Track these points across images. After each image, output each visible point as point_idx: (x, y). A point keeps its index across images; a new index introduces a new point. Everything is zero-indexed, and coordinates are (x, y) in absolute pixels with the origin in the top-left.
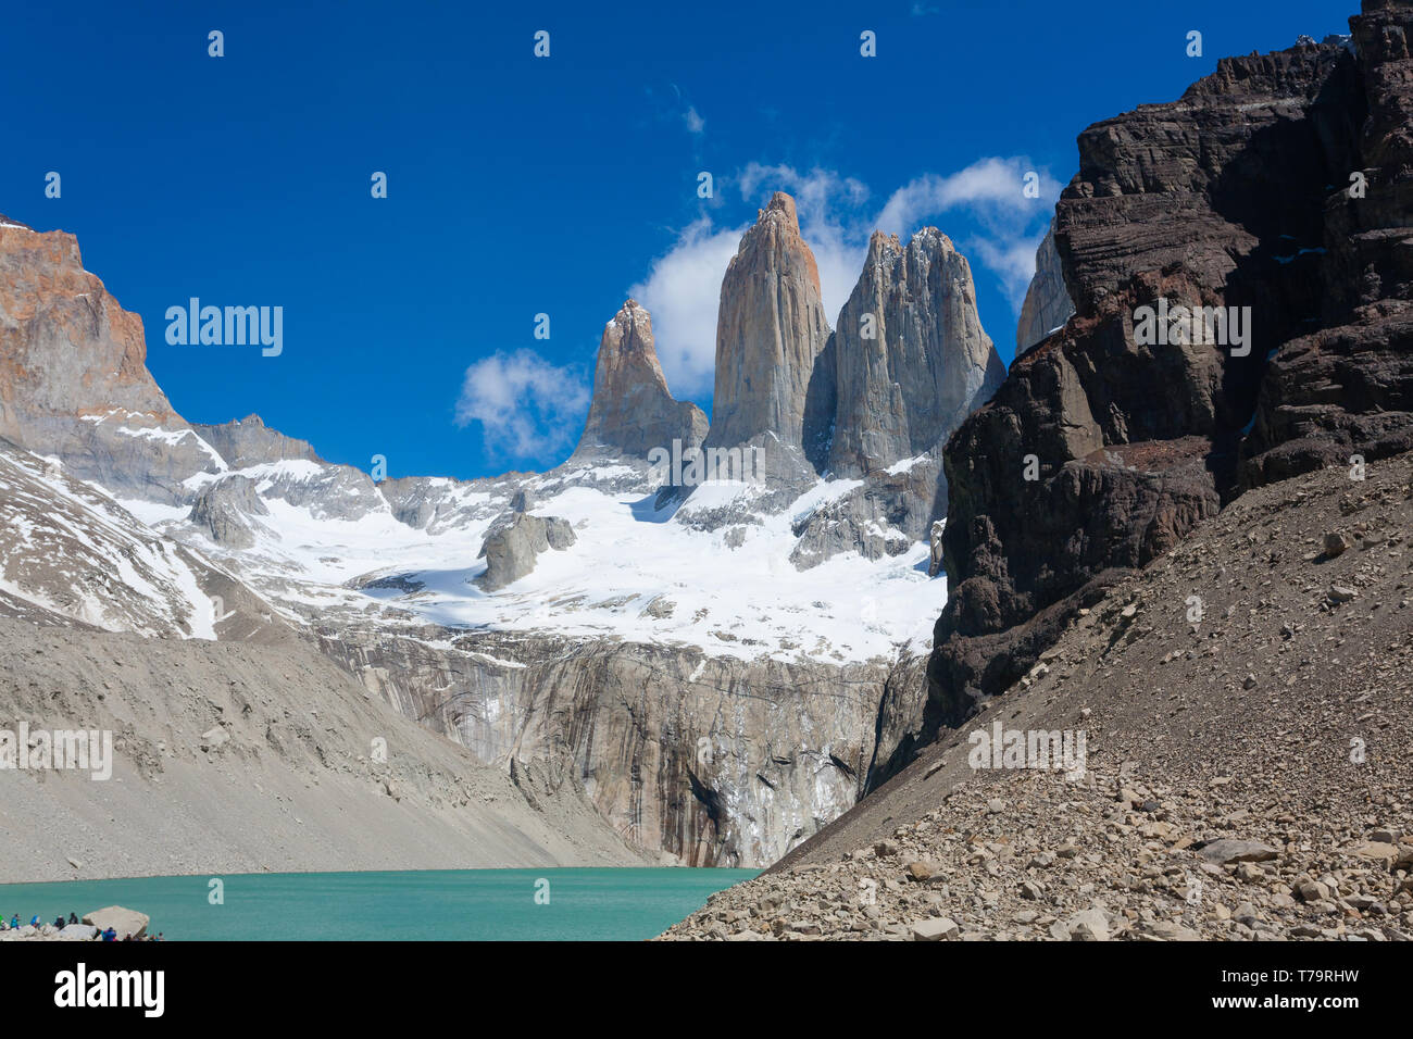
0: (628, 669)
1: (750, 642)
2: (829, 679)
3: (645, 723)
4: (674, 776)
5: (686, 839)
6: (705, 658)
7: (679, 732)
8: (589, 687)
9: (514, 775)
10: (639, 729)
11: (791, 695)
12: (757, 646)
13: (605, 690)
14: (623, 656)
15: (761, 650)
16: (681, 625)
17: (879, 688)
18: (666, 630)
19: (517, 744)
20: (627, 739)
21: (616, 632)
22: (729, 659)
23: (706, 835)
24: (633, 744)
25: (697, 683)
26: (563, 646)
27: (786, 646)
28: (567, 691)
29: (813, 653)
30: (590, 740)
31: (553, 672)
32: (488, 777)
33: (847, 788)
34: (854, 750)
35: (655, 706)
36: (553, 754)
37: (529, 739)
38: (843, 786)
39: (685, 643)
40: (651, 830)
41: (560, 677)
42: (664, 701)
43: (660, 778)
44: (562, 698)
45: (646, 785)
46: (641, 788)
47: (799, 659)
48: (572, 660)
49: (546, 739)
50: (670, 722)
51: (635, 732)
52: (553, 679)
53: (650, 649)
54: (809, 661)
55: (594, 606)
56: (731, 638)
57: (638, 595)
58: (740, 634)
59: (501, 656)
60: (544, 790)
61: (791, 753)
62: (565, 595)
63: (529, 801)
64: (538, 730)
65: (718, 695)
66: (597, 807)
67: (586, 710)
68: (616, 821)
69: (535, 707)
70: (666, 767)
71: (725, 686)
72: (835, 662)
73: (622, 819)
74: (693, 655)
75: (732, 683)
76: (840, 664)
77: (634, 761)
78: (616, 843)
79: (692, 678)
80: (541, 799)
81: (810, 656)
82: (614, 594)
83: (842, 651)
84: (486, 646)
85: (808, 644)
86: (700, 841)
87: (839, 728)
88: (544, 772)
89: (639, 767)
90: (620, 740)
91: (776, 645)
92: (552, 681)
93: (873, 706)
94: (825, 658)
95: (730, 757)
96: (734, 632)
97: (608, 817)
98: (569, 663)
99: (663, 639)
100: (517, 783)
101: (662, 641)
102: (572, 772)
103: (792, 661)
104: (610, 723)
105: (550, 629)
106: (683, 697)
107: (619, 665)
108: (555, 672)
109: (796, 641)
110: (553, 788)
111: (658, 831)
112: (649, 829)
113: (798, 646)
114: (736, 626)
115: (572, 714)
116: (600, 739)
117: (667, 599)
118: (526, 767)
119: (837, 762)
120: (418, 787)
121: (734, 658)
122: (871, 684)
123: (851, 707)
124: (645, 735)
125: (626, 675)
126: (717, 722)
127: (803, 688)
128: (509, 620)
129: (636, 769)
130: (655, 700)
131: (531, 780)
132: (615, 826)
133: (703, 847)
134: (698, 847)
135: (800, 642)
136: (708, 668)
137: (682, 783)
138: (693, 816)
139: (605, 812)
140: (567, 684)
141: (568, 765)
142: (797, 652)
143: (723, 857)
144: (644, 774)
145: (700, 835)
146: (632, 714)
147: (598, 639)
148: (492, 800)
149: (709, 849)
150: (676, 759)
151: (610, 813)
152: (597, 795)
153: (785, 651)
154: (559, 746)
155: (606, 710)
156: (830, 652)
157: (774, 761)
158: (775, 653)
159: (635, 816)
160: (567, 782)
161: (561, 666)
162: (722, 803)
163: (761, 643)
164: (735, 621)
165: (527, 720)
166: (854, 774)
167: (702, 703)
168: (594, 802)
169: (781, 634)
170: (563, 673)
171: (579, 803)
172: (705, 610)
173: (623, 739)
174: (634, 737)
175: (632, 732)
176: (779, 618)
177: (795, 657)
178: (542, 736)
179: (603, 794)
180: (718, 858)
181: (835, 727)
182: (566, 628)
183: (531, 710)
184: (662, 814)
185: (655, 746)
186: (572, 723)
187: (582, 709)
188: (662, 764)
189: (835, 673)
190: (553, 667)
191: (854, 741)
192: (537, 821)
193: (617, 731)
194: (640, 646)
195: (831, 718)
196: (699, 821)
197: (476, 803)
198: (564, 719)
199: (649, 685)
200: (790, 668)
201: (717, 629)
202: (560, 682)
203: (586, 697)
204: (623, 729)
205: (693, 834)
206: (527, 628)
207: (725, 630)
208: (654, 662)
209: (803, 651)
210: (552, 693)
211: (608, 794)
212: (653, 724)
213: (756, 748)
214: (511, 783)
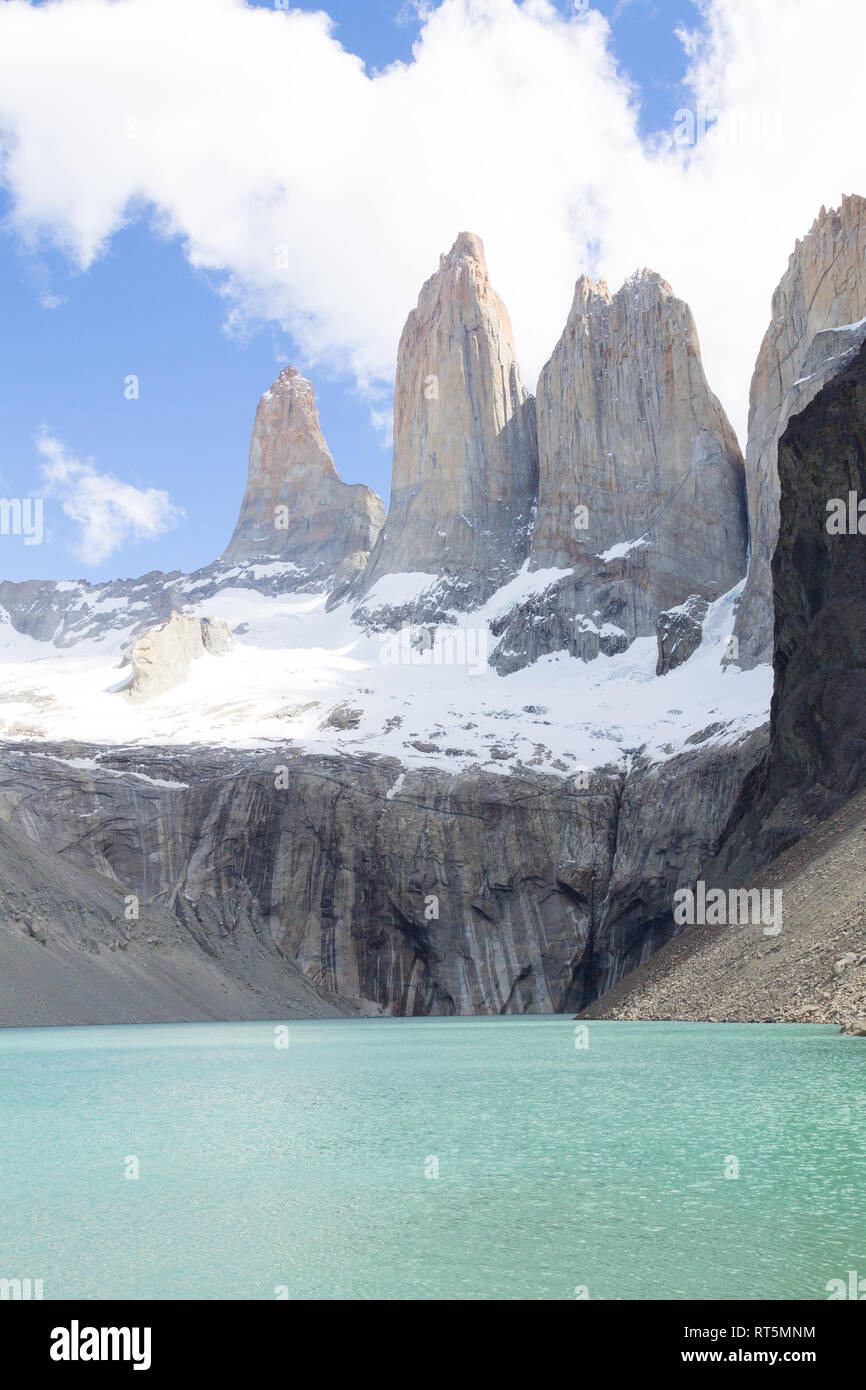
0: (312, 786)
1: (456, 753)
2: (552, 793)
3: (336, 848)
4: (374, 910)
5: (390, 985)
6: (404, 771)
7: (378, 858)
8: (266, 809)
9: (179, 913)
10: (329, 857)
11: (509, 812)
12: (463, 758)
13: (286, 810)
14: (306, 771)
15: (470, 761)
16: (370, 736)
17: (610, 802)
18: (353, 741)
19: (181, 878)
20: (314, 869)
21: (295, 745)
22: (432, 771)
23: (414, 980)
24: (323, 874)
25: (395, 800)
26: (232, 762)
27: (498, 755)
28: (240, 814)
29: (531, 763)
30: (271, 871)
31: (222, 792)
32: (150, 917)
33: (579, 918)
34: (584, 874)
35: (347, 829)
36: (225, 890)
37: (195, 870)
38: (573, 915)
39: (379, 754)
40: (347, 973)
41: (230, 797)
42: (357, 820)
43: (356, 913)
44: (234, 822)
45: (340, 922)
46: (334, 926)
47: (515, 770)
48: (244, 778)
49: (217, 871)
50: (366, 847)
51: (324, 861)
52: (222, 800)
53: (336, 763)
54: (528, 772)
55: (265, 717)
56: (432, 749)
57: (316, 704)
58: (442, 743)
59: (158, 775)
60: (216, 932)
61: (511, 880)
62: (229, 704)
63: (200, 944)
64: (206, 862)
65: (423, 814)
66: (282, 949)
67: (263, 838)
68: (305, 966)
69: (202, 833)
70: (363, 901)
71: (430, 803)
72: (557, 772)
73: (314, 964)
74: (390, 767)
75: (438, 801)
76: (564, 775)
77: (323, 894)
78: (307, 991)
79: (390, 795)
80: (214, 942)
81: (529, 767)
82: (286, 703)
83: (565, 760)
84: (139, 763)
85: (525, 753)
86: (407, 986)
87: (566, 850)
88: (215, 910)
89: (330, 902)
90: (306, 870)
91: (487, 755)
92: (221, 803)
93: (604, 823)
94: (546, 768)
95: (440, 886)
96: (436, 742)
97: (295, 962)
98: (241, 780)
99: (350, 750)
100: (184, 923)
101: (351, 753)
102: (250, 909)
103: (508, 772)
104: (294, 851)
105: (215, 743)
106: (379, 817)
107: (301, 781)
108: (224, 793)
109: (510, 750)
110: (227, 927)
111: (355, 976)
112: (345, 974)
113: (513, 755)
114: (437, 734)
115: (246, 841)
116: (282, 870)
117: (353, 707)
118: (194, 905)
119: (566, 891)
120: (68, 928)
121: (438, 771)
122: (601, 797)
123: (580, 824)
124: (337, 862)
125: (310, 792)
126: (423, 847)
127: (522, 803)
128: (164, 735)
129: (327, 904)
130: (346, 822)
131: (200, 921)
132: (305, 971)
133: (411, 993)
134: (406, 993)
135: (515, 751)
136: (407, 781)
137: (382, 918)
138: (398, 957)
139: (292, 955)
140: (239, 806)
141: (245, 902)
142: (512, 762)
143: (436, 1005)
144: (337, 911)
145: (407, 979)
146: (321, 840)
147: (274, 752)
148: (156, 943)
149: (418, 993)
150: (375, 890)
151: (297, 956)
152: (281, 936)
153: (498, 761)
154: (234, 880)
155: (289, 835)
156: (551, 761)
157: (490, 889)
158: (486, 763)
159: (328, 960)
160: (245, 923)
161: (230, 785)
162: (431, 939)
163: (470, 753)
164: (434, 730)
165: (193, 848)
166: (587, 904)
167: (403, 824)
168: (278, 943)
169: (492, 742)
170: (234, 793)
171: (260, 945)
172: (396, 719)
173: (311, 868)
174: (324, 866)
175: (320, 860)
176: (487, 725)
177: (511, 767)
178: (212, 868)
179: (288, 934)
180: (430, 1005)
181: (561, 848)
182: (234, 742)
183: (197, 837)
184: (359, 955)
185: (348, 874)
186: (249, 850)
187: (259, 835)
188: (357, 896)
189: (558, 785)
190: (221, 786)
191: (584, 862)
192: (212, 966)
193: (302, 859)
194: (326, 758)
195: (556, 837)
196: (405, 963)
197: (137, 946)
198: (238, 847)
199: (339, 802)
200: (506, 780)
201: (414, 739)
202: (230, 803)
203: (264, 820)
204: (310, 857)
205: (397, 978)
206: (188, 743)
207: (424, 739)
208: (343, 777)
209: (519, 762)
210: (221, 816)
211: (294, 934)
212: (345, 850)
213: (470, 874)
214: (178, 923)
